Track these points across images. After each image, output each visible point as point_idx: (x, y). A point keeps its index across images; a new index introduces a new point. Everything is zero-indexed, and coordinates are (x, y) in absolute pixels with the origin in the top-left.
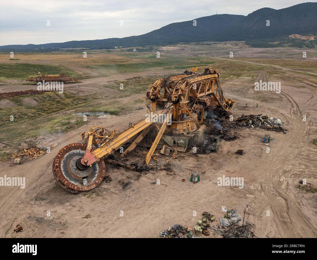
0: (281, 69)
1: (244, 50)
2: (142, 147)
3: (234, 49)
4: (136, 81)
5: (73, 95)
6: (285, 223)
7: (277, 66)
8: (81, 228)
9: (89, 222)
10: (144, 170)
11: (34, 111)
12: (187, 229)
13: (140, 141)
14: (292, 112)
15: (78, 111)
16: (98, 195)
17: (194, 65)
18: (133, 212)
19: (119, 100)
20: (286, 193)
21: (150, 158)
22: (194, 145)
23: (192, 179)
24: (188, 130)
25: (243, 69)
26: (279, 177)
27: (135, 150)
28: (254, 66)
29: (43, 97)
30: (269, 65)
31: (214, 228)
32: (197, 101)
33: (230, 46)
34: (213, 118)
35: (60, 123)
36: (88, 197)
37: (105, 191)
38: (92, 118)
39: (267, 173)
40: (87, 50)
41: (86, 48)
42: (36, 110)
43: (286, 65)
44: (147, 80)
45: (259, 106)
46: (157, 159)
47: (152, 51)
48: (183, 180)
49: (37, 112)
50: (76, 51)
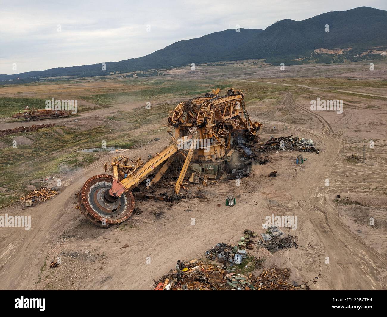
0: (308, 89)
1: (264, 70)
2: (168, 178)
3: (253, 68)
4: (144, 110)
5: (73, 131)
6: (325, 232)
7: (303, 86)
8: (122, 257)
9: (129, 250)
10: (175, 199)
11: (30, 151)
12: (231, 245)
13: (166, 171)
14: (324, 132)
15: (83, 147)
16: (131, 226)
17: (209, 90)
18: (173, 237)
19: (129, 132)
20: (324, 207)
21: (180, 187)
22: (224, 172)
23: (227, 202)
24: (216, 156)
25: (265, 90)
26: (316, 194)
27: (160, 182)
28: (278, 87)
29: (38, 135)
30: (294, 85)
31: (257, 243)
32: (222, 125)
33: (247, 65)
34: (239, 143)
35: (65, 161)
36: (121, 230)
37: (138, 222)
38: (102, 153)
39: (303, 192)
40: (75, 78)
41: (74, 76)
42: (33, 150)
43: (314, 84)
44: (157, 109)
45: (288, 128)
46: (187, 188)
47: (156, 76)
48: (219, 205)
49: (34, 152)
50: (62, 80)
